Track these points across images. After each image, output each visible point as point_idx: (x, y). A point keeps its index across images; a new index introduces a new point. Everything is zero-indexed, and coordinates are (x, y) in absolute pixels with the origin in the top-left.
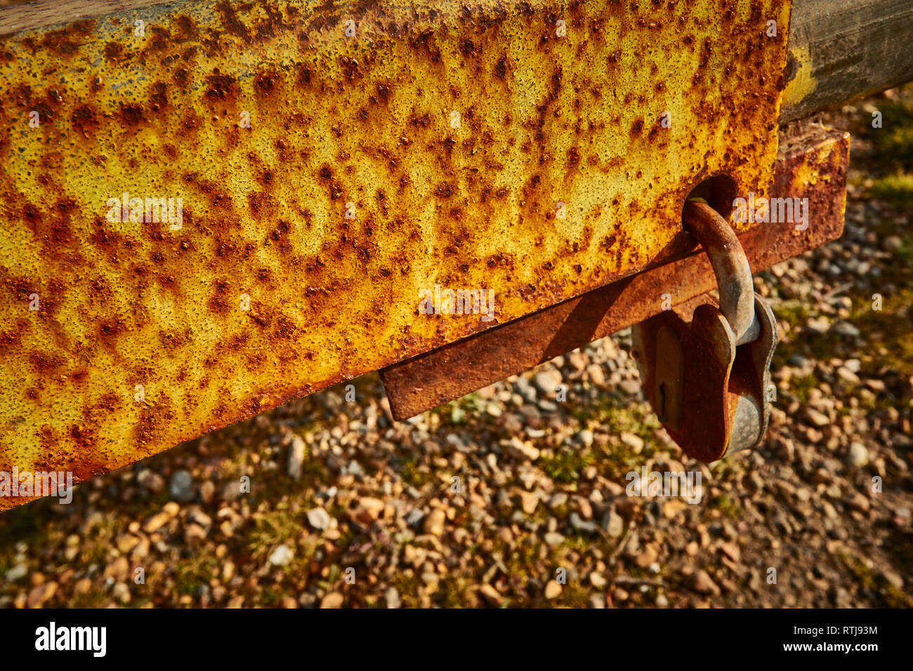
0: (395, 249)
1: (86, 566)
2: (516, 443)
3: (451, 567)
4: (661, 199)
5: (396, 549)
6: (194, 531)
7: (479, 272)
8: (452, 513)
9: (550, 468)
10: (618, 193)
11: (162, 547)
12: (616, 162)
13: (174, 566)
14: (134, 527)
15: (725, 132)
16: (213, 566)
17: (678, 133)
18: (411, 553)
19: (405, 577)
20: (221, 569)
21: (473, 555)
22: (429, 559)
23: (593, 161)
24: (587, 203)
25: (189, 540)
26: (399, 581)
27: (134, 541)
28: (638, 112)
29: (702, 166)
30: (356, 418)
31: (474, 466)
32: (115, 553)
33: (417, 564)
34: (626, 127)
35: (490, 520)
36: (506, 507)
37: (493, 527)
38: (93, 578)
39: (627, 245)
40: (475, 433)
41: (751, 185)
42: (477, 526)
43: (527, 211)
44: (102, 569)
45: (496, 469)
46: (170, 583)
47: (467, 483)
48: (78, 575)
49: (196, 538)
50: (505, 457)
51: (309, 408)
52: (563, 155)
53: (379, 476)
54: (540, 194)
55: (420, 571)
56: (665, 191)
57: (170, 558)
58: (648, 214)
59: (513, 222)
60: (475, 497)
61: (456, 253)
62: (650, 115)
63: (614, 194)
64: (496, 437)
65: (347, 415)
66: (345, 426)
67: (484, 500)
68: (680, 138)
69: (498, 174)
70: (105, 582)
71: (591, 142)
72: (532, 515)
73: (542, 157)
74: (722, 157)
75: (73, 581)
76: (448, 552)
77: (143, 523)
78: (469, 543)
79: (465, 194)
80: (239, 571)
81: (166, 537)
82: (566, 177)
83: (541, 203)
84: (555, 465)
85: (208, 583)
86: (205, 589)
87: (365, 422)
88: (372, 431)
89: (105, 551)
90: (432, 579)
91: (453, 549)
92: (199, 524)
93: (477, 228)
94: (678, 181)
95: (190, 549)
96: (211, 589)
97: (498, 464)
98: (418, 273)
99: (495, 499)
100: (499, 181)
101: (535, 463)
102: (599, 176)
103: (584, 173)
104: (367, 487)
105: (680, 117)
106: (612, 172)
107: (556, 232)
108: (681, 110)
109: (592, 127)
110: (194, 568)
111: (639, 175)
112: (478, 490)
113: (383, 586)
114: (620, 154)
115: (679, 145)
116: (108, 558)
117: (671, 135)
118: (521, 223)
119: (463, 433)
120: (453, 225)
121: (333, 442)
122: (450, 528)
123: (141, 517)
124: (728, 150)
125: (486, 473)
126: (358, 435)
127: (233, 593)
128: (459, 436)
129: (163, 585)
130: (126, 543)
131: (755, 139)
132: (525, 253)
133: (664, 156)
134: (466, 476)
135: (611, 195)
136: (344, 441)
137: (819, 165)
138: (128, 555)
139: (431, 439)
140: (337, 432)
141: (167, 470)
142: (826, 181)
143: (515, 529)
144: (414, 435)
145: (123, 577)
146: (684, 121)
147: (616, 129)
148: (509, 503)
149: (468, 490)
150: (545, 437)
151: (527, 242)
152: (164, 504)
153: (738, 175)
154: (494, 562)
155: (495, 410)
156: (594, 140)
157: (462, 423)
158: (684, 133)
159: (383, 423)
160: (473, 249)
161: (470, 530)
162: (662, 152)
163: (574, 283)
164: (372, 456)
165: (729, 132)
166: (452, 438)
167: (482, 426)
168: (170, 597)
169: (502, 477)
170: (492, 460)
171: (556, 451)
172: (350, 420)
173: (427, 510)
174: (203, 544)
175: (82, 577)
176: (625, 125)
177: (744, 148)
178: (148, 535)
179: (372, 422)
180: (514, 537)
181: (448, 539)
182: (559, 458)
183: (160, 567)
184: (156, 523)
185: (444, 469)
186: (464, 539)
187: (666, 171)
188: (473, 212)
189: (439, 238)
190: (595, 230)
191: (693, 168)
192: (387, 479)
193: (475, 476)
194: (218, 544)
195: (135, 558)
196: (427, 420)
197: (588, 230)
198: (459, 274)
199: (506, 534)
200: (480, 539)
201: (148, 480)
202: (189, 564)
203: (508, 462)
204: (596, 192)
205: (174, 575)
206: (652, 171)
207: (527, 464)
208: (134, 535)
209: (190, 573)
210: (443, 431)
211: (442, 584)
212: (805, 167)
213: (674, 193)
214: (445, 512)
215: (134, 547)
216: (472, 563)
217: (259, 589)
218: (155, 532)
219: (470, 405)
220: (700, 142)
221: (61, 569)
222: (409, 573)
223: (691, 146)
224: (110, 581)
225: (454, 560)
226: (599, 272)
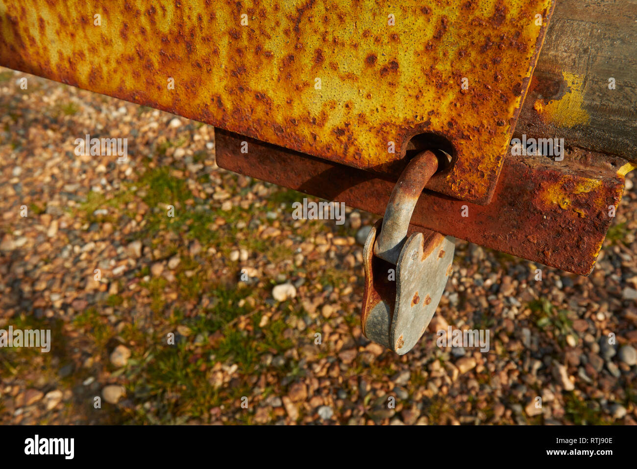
0: (204, 54)
1: (297, 235)
2: (563, 370)
3: (449, 394)
4: (385, 125)
5: (431, 356)
6: (351, 259)
7: (250, 98)
8: (480, 369)
9: (571, 404)
10: (350, 100)
11: (332, 255)
12: (350, 77)
13: (328, 267)
14: (330, 236)
15: (451, 103)
16: (343, 283)
17: (407, 83)
18: (436, 365)
19: (421, 374)
20: (345, 287)
21: (468, 401)
22: (443, 378)
23: (334, 67)
24: (326, 95)
25: (345, 261)
26: (416, 372)
27: (324, 242)
28: (373, 48)
29: (425, 119)
30: (482, 274)
31: (522, 358)
32: (312, 240)
33: (434, 374)
34: (362, 55)
35: (499, 393)
36: (516, 397)
37: (497, 400)
38: (295, 243)
39: (353, 143)
40: (545, 342)
41: (471, 161)
42: (488, 390)
43: (283, 77)
44: (301, 242)
45: (534, 372)
46: (320, 273)
47: (508, 363)
48: (291, 236)
49: (349, 263)
50: (548, 371)
51: (462, 247)
52: (312, 51)
53: (462, 314)
54: (294, 69)
55: (432, 379)
56: (389, 121)
57: (330, 263)
58: (372, 130)
59: (274, 78)
60: (504, 375)
61: (237, 77)
62: (383, 55)
63: (347, 99)
64: (554, 354)
65: (478, 269)
66: (472, 272)
67: (508, 380)
68: (408, 87)
69: (267, 41)
70: (297, 248)
71: (333, 52)
72: (528, 417)
73: (297, 44)
74: (445, 122)
75: (287, 237)
76: (457, 386)
77: (335, 237)
78: (473, 393)
79: (246, 43)
80: (351, 296)
81: (338, 252)
82: (313, 68)
83: (293, 76)
84: (576, 406)
85: (334, 287)
86: (331, 289)
87: (485, 280)
88: (483, 288)
89: (309, 236)
90: (433, 389)
91: (461, 387)
92: (356, 258)
93: (251, 69)
94: (402, 120)
95: (342, 266)
96: (333, 291)
97: (539, 370)
98: (215, 76)
99: (515, 386)
100: (268, 46)
101: (565, 392)
102: (337, 80)
103: (326, 72)
104: (450, 313)
105: (410, 69)
106: (348, 83)
107: (301, 101)
108: (411, 65)
109: (335, 41)
110: (335, 275)
111: (368, 96)
112: (510, 373)
113: (406, 367)
114: (355, 72)
115: (407, 92)
116: (308, 240)
117: (400, 80)
118: (279, 82)
119: (537, 334)
120: (238, 58)
121: (457, 275)
122: (472, 376)
123: (336, 233)
124: (452, 119)
125: (526, 368)
126: (475, 283)
127: (339, 302)
128: (532, 334)
129: (316, 271)
130: (320, 240)
131: (482, 125)
132: (280, 103)
133: (392, 93)
134: (512, 359)
135: (345, 99)
136: (463, 280)
137: (575, 195)
138: (316, 246)
139: (513, 321)
140: (464, 272)
141: (366, 221)
142: (579, 215)
143: (509, 413)
144: (506, 310)
145: (306, 253)
146: (412, 74)
147: (354, 52)
148: (520, 396)
149: (504, 367)
150: (589, 384)
151: (282, 97)
152: (351, 236)
153: (460, 146)
154: (476, 415)
155: (572, 341)
156: (336, 51)
157: (541, 330)
158: (412, 84)
159: (495, 288)
160: (249, 80)
161: (482, 388)
162: (391, 89)
163: (311, 145)
164: (470, 301)
165: (455, 105)
166: (526, 332)
167: (553, 342)
168: (314, 279)
169: (533, 379)
170: (537, 365)
171: (588, 399)
172: (478, 272)
173: (469, 354)
174: (350, 268)
175: (291, 239)
176: (362, 53)
177: (469, 126)
178: (332, 244)
179: (489, 282)
180: (504, 416)
181: (464, 379)
182: (585, 404)
183: (323, 262)
184: (339, 242)
185: (503, 343)
186: (473, 388)
187: (392, 106)
188: (250, 57)
189: (229, 62)
190: (330, 117)
191: (417, 116)
192: (465, 318)
193: (517, 364)
194: (355, 275)
195: (318, 250)
196: (523, 308)
197: (324, 114)
198: (238, 92)
199: (500, 411)
200: (482, 398)
201: (355, 219)
202: (334, 272)
203: (546, 375)
204: (334, 90)
205: (324, 271)
206: (380, 99)
207: (559, 389)
208: (327, 239)
209: (331, 276)
210: (526, 323)
211: (436, 397)
212: (557, 188)
213: (396, 126)
214: (477, 365)
215: (322, 244)
216: (463, 404)
217: (352, 311)
218: (336, 246)
219: (558, 323)
220: (426, 99)
221: (287, 228)
222: (425, 374)
223: (417, 98)
224: (300, 250)
225: (456, 393)
226: (329, 149)
